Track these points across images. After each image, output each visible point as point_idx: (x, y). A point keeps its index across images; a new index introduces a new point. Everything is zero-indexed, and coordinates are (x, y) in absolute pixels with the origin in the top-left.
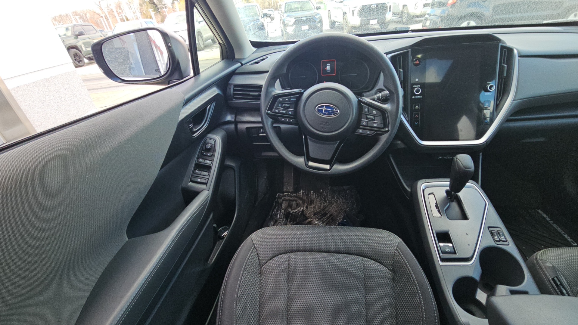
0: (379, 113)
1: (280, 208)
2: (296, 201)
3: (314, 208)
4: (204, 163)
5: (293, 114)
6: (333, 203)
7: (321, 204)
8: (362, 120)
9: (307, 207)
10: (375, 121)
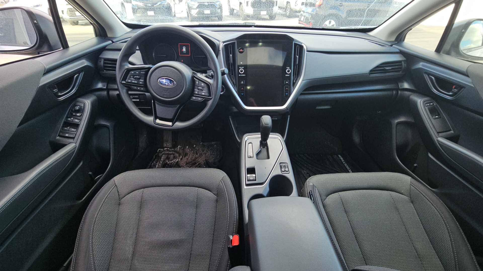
0: (205, 85)
2: (174, 154)
3: (187, 159)
4: (72, 122)
5: (143, 84)
6: (203, 155)
7: (193, 156)
8: (195, 90)
9: (181, 159)
10: (203, 91)
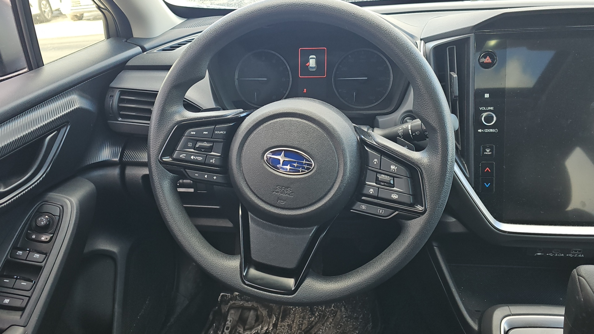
0: (403, 171)
1: (223, 324)
2: (256, 310)
3: (290, 326)
4: (26, 260)
5: (218, 163)
6: (328, 318)
7: (304, 318)
8: (367, 183)
9: (275, 326)
10: (395, 189)
